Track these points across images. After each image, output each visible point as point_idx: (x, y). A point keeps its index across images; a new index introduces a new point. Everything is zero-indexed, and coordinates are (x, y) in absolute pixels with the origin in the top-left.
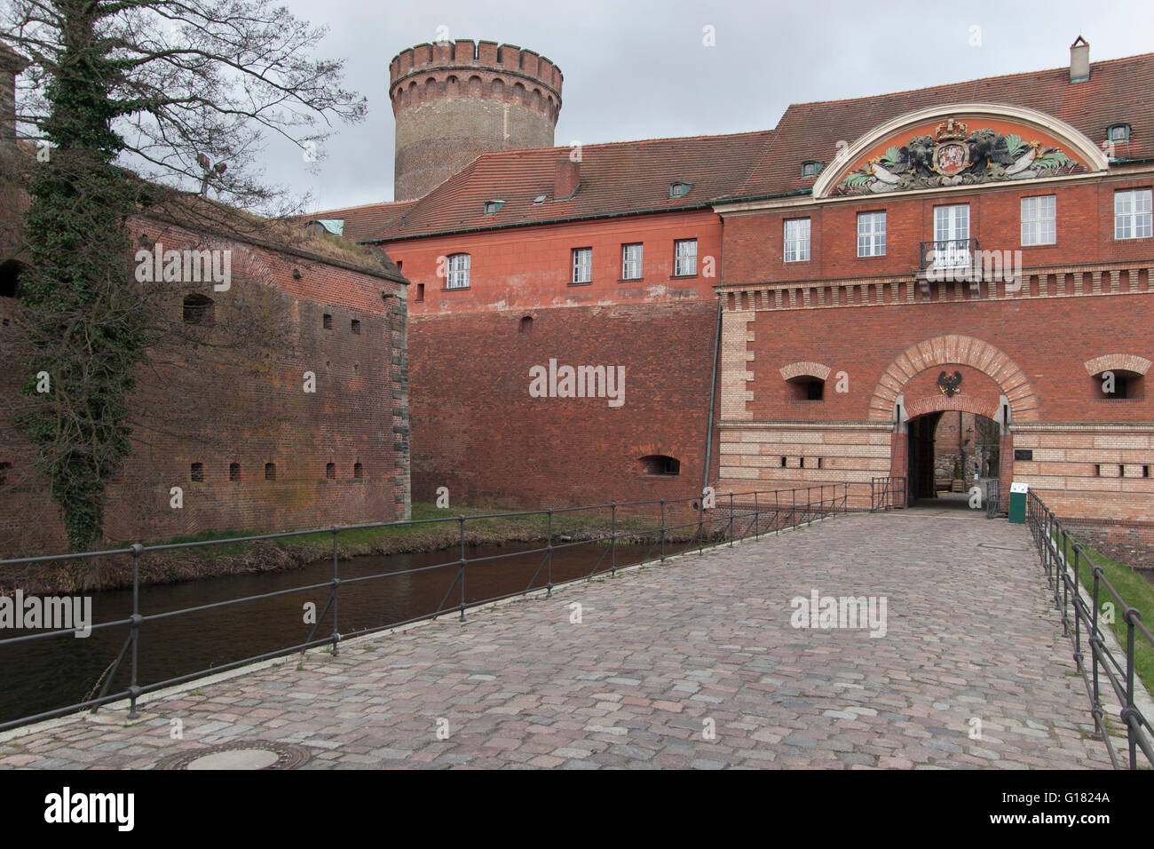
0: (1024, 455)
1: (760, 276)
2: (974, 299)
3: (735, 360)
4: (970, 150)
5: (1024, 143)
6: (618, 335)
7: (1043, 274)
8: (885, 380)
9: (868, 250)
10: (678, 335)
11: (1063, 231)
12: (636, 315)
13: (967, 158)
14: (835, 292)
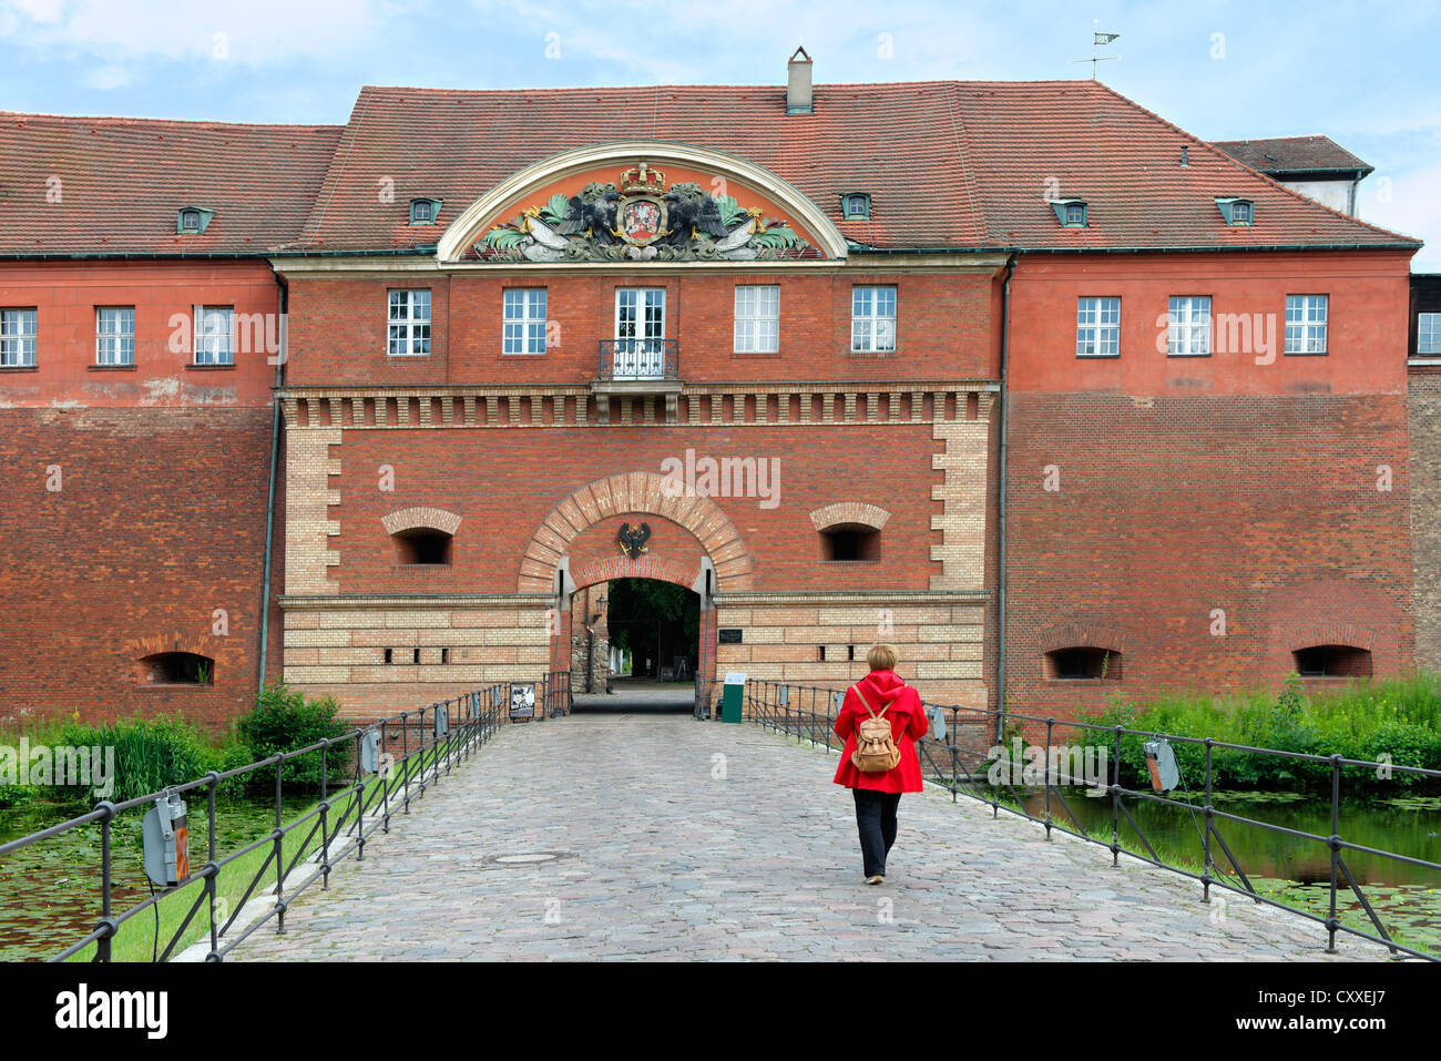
0: (732, 637)
1: (350, 375)
2: (671, 423)
3: (308, 503)
4: (669, 211)
5: (742, 210)
6: (93, 459)
7: (762, 394)
8: (543, 534)
9: (519, 346)
10: (204, 460)
11: (789, 335)
12: (126, 426)
13: (664, 222)
14: (470, 406)
